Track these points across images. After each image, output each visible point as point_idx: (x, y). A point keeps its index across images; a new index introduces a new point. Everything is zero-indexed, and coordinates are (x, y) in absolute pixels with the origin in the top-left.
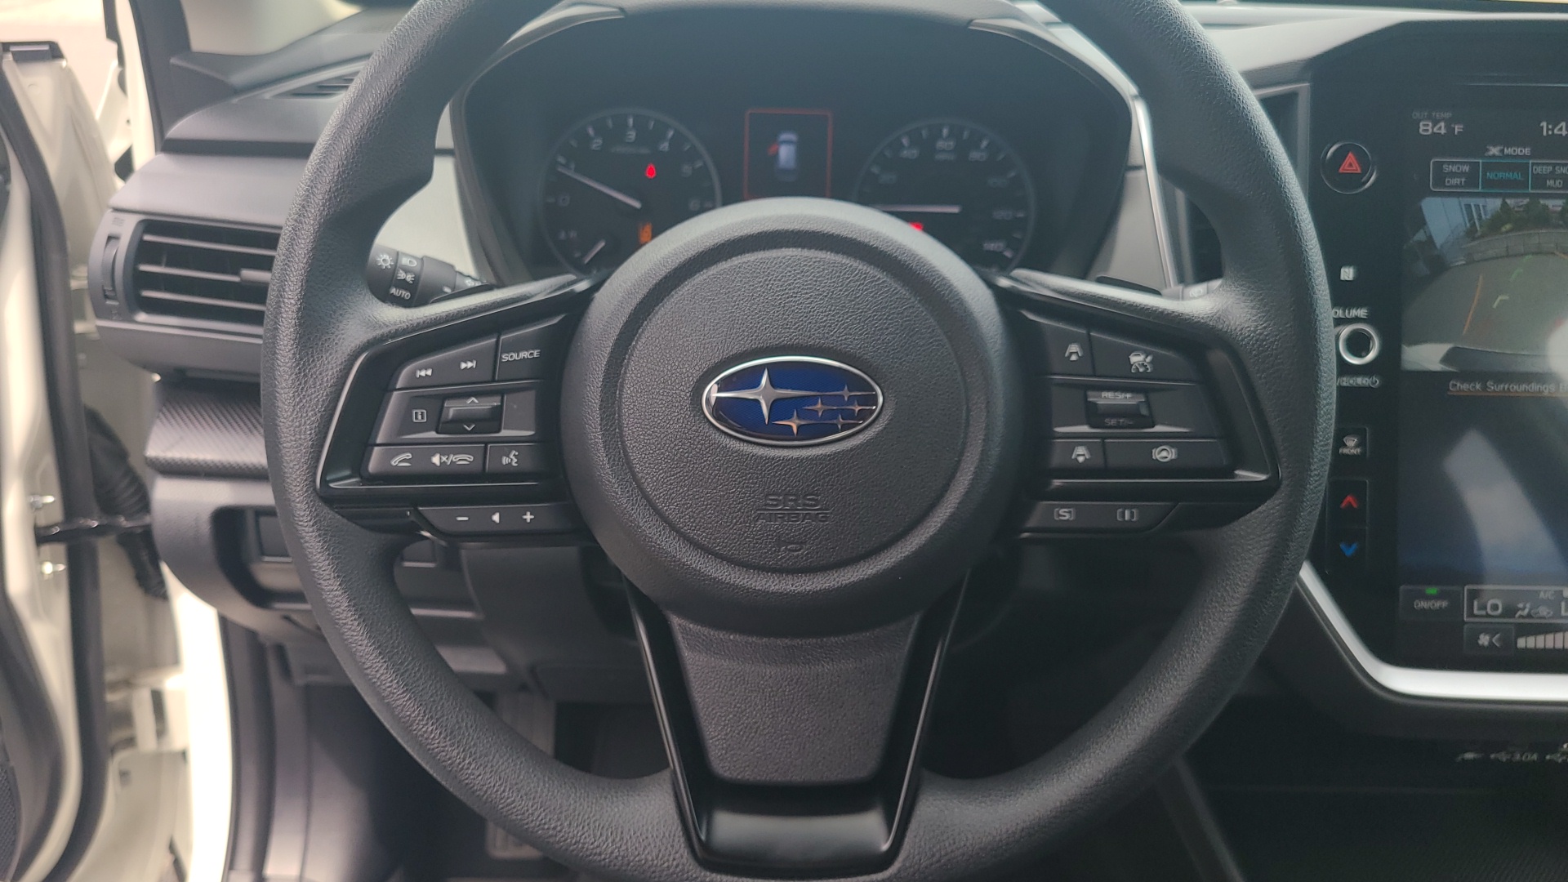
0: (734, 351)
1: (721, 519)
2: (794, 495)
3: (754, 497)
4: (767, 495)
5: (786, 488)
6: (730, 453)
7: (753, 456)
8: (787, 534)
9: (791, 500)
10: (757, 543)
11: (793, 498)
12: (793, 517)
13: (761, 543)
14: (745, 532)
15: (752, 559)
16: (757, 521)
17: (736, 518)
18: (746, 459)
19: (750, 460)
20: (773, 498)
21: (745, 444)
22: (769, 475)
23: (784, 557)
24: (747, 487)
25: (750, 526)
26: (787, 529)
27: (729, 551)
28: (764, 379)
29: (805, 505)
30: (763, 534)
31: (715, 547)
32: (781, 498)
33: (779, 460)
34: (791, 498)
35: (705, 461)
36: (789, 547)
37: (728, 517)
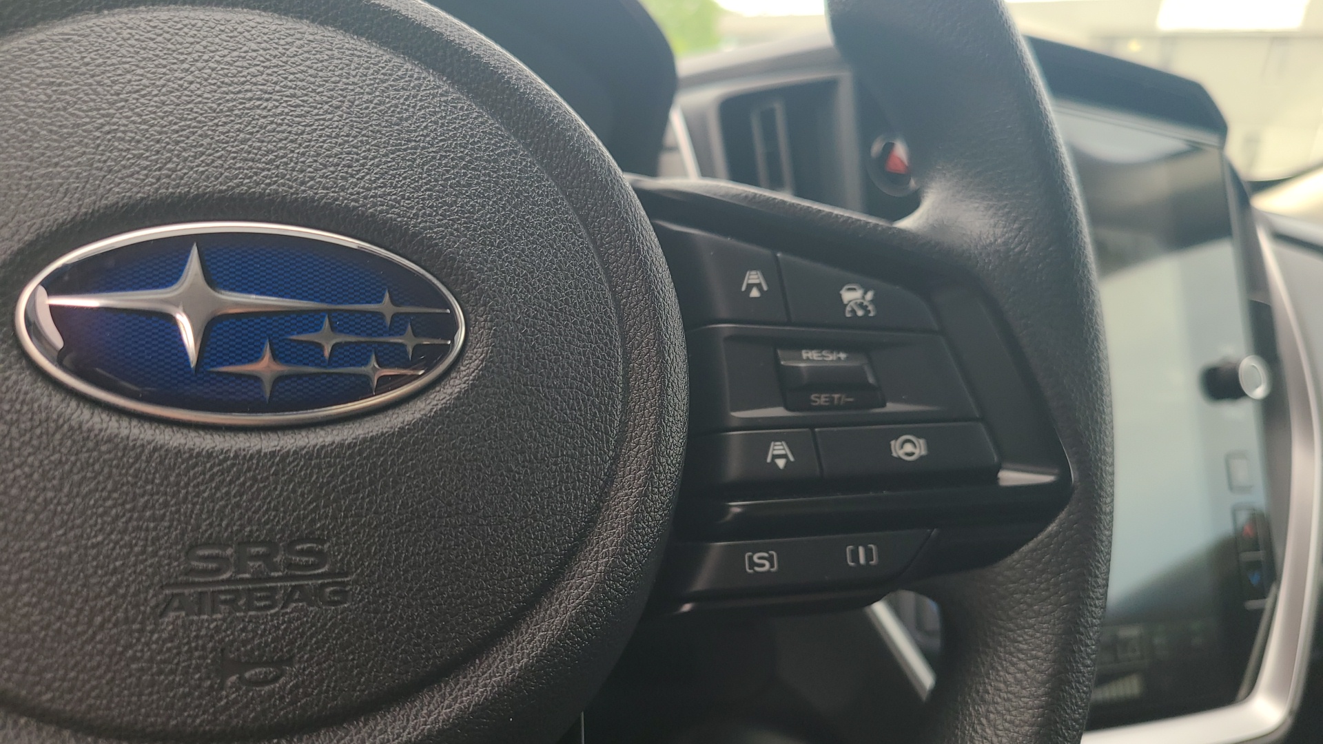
0: (112, 199)
1: (59, 618)
2: (262, 543)
3: (155, 554)
4: (194, 546)
5: (242, 527)
6: (90, 444)
7: (155, 449)
8: (244, 643)
9: (256, 557)
10: (160, 672)
11: (261, 550)
12: (260, 599)
13: (173, 672)
14: (126, 648)
15: (147, 716)
16: (162, 614)
17: (102, 611)
18: (137, 458)
19: (148, 462)
20: (207, 552)
21: (134, 423)
22: (198, 495)
23: (235, 702)
24: (139, 528)
25: (141, 631)
26: (243, 630)
27: (81, 700)
28: (194, 265)
29: (290, 565)
30: (179, 647)
31: (40, 694)
32: (229, 551)
33: (226, 459)
34: (254, 550)
35: (16, 467)
36: (247, 675)
37: (81, 610)
